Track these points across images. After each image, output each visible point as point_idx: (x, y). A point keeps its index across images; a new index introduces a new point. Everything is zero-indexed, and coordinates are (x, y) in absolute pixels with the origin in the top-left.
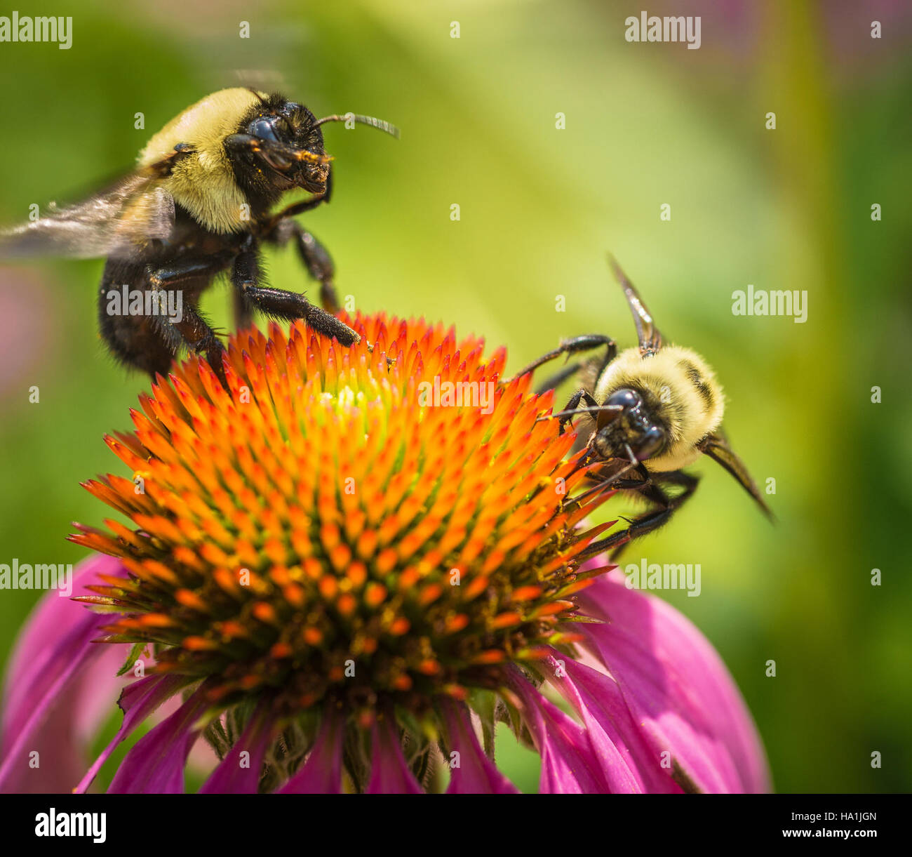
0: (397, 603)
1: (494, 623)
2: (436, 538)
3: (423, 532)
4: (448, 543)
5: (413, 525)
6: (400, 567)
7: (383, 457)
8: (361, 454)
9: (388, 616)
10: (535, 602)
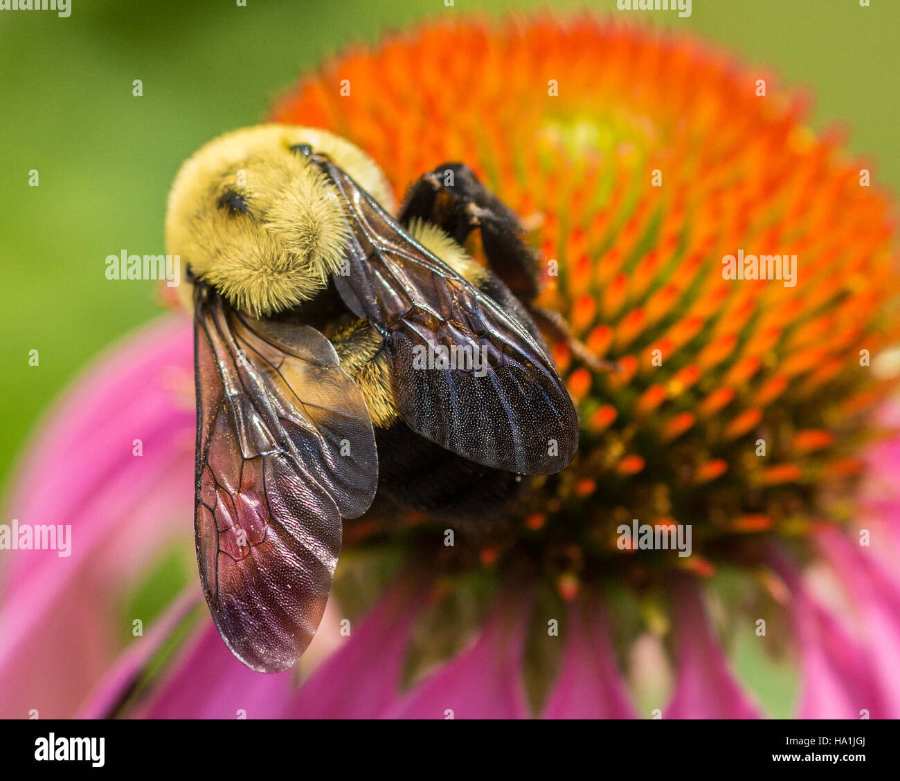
0: (629, 433)
1: (761, 478)
2: (693, 348)
3: (679, 336)
4: (711, 356)
5: (664, 324)
6: (640, 383)
7: (632, 224)
8: (602, 216)
9: (616, 450)
10: (819, 455)
